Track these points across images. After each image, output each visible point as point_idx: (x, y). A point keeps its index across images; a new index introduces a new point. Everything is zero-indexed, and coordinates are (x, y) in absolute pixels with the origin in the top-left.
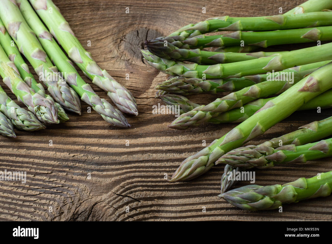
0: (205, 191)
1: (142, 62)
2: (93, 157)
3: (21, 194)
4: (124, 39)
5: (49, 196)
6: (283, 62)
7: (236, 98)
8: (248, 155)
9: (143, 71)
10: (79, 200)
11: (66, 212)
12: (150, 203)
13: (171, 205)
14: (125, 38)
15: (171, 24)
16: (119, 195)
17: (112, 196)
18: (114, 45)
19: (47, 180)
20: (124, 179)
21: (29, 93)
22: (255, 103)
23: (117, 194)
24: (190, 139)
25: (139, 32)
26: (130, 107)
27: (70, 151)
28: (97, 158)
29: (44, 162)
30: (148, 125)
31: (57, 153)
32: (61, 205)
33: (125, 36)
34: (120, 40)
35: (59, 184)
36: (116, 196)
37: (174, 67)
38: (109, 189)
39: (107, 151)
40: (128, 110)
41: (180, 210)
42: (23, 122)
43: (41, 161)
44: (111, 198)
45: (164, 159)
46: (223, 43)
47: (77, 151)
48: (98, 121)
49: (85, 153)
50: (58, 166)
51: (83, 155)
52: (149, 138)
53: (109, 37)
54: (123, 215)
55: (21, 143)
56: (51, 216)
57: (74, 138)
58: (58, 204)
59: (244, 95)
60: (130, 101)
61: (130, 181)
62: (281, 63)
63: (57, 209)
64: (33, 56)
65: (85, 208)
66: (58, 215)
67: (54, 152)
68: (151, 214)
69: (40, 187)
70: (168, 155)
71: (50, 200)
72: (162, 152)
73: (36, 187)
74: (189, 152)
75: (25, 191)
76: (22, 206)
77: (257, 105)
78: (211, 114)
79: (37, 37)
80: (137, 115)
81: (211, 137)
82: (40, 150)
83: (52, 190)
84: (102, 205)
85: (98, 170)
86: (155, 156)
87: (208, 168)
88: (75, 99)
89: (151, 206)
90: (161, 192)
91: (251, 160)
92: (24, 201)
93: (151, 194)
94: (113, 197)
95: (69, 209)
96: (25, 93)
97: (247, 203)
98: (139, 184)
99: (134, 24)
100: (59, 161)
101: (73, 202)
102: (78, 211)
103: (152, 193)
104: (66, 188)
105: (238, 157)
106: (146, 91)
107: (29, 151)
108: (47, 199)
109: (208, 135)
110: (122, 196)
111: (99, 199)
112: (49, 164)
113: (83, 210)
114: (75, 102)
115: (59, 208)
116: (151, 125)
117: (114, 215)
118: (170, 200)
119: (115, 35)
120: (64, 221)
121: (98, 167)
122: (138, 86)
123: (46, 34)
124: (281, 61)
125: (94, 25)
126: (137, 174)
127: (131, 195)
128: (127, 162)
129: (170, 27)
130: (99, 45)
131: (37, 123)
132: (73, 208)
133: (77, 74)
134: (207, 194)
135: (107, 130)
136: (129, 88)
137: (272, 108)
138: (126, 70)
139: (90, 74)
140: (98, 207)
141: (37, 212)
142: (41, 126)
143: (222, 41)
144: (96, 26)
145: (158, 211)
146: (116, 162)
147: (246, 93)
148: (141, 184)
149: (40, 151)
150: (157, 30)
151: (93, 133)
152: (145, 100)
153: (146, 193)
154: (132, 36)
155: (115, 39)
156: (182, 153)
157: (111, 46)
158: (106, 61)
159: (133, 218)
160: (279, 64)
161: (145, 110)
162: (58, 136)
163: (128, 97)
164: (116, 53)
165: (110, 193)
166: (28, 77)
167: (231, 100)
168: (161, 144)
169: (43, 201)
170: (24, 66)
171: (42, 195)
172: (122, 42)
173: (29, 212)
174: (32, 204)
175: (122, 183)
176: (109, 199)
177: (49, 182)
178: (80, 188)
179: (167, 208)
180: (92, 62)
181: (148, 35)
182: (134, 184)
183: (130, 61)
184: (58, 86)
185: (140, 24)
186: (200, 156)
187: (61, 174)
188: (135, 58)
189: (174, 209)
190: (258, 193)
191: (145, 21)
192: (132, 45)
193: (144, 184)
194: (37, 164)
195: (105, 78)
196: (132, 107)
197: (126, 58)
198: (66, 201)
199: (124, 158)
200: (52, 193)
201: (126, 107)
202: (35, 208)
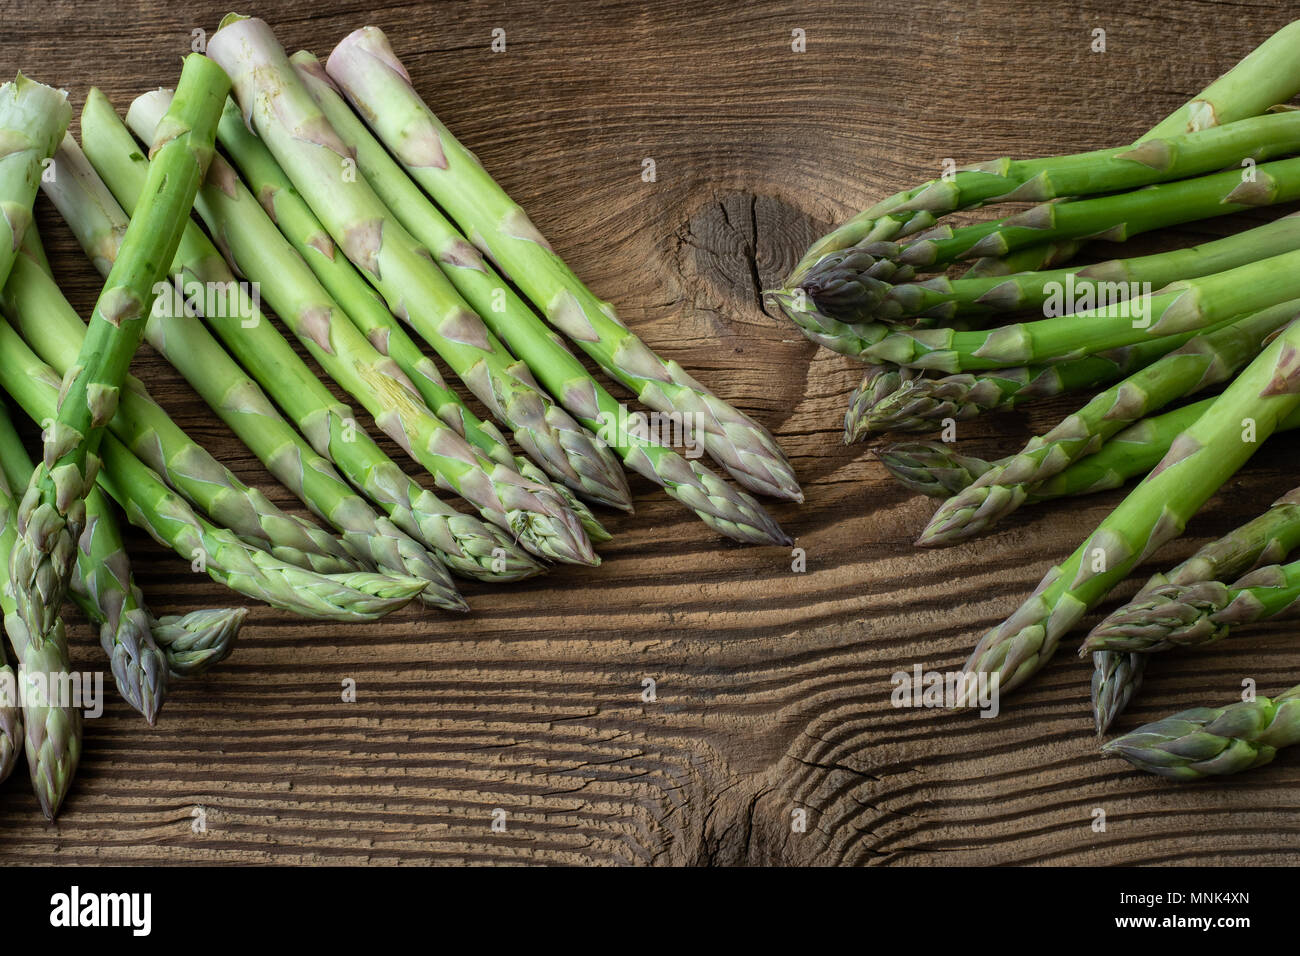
0: (1046, 724)
1: (759, 312)
2: (702, 650)
3: (531, 791)
4: (689, 238)
5: (617, 788)
6: (1205, 309)
7: (1086, 432)
8: (1166, 620)
9: (773, 344)
10: (705, 796)
11: (679, 835)
12: (904, 780)
13: (968, 782)
14: (689, 232)
15: (815, 172)
16: (814, 765)
17: (795, 770)
18: (663, 258)
19: (593, 736)
20: (813, 713)
21: (476, 468)
22: (1133, 433)
23: (808, 764)
24: (964, 560)
25: (727, 208)
26: (778, 480)
27: (631, 634)
28: (714, 650)
29: (566, 675)
30: (831, 525)
31: (596, 644)
32: (659, 813)
33: (687, 225)
34: (676, 240)
35: (630, 746)
36: (806, 768)
37: (884, 343)
38: (778, 748)
39: (739, 623)
40: (769, 488)
41: (994, 794)
42: (477, 558)
43: (557, 676)
44: (794, 778)
45: (908, 632)
46: (1006, 248)
47: (649, 633)
48: (683, 525)
49: (676, 636)
50: (610, 689)
51: (669, 643)
52: (844, 567)
53: (641, 232)
54: (842, 828)
55: (479, 621)
56: (643, 853)
57: (629, 589)
58: (649, 812)
59: (1105, 419)
60: (774, 462)
61: (830, 715)
62: (1200, 312)
63: (652, 828)
64: (447, 332)
65: (730, 818)
66: (661, 848)
67: (586, 642)
68: (916, 814)
69: (579, 763)
70: (913, 616)
71: (622, 800)
72: (895, 609)
73: (568, 763)
74: (969, 602)
75: (538, 780)
76: (546, 828)
77: (1140, 439)
78: (1025, 489)
79: (435, 261)
80: (801, 502)
81: (1022, 547)
82: (542, 638)
83: (617, 768)
84: (774, 803)
85: (730, 690)
86: (879, 626)
87: (1045, 659)
88: (610, 469)
89: (911, 790)
90: (926, 743)
91: (1174, 633)
92: (548, 812)
93: (903, 753)
94: (797, 773)
95: (686, 826)
96: (464, 464)
97: (1187, 763)
98: (859, 723)
99: (704, 181)
100: (608, 671)
101: (689, 801)
102: (712, 831)
103: (903, 748)
104: (656, 756)
105: (1141, 629)
106: (797, 409)
107: (511, 646)
108: (611, 799)
109: (1010, 540)
110: (821, 766)
111: (758, 782)
112: (584, 684)
113: (728, 826)
114: (613, 479)
115: (656, 825)
116: (842, 524)
117: (816, 832)
118: (957, 764)
119: (659, 224)
120: (682, 865)
121: (727, 680)
122: (768, 396)
123: (464, 250)
124: (1200, 307)
125: (584, 196)
126: (845, 691)
127: (846, 762)
128: (804, 654)
129: (815, 181)
130: (619, 264)
131: (522, 562)
132: (695, 822)
133: (595, 384)
134: (1057, 735)
135: (716, 553)
136: (745, 405)
137: (1195, 457)
138: (719, 342)
139: (630, 377)
140: (765, 809)
141: (596, 845)
142: (536, 568)
143: (1002, 240)
144: (593, 199)
145: (936, 804)
146: (775, 657)
147: (1109, 413)
148: (865, 722)
149: (542, 643)
150: (778, 197)
151: (682, 568)
152: (801, 439)
153: (888, 752)
154: (711, 224)
155: (660, 240)
156: (952, 607)
157: (655, 262)
158: (653, 319)
159: (870, 833)
160: (1195, 314)
161: (809, 475)
162: (580, 587)
163: (765, 449)
164: (675, 287)
165: (784, 761)
166: (448, 406)
167: (1074, 440)
168: (887, 585)
169: (604, 808)
170: (423, 365)
171: (595, 787)
172: (683, 245)
173: (574, 849)
174: (573, 820)
175: (811, 728)
176: (789, 783)
177: (602, 742)
178: (696, 754)
179: (956, 790)
180: (629, 337)
181: (760, 218)
182: (846, 725)
183: (724, 311)
184: (547, 426)
185: (722, 179)
186: (1022, 628)
187: (626, 712)
188: (736, 300)
189: (977, 792)
190: (1218, 733)
191: (733, 167)
192: (717, 256)
193: (874, 721)
194: (549, 687)
195: (680, 389)
196: (784, 480)
197: (708, 302)
198: (668, 800)
199: (790, 641)
200: (620, 778)
201: (763, 479)
202: (588, 833)
